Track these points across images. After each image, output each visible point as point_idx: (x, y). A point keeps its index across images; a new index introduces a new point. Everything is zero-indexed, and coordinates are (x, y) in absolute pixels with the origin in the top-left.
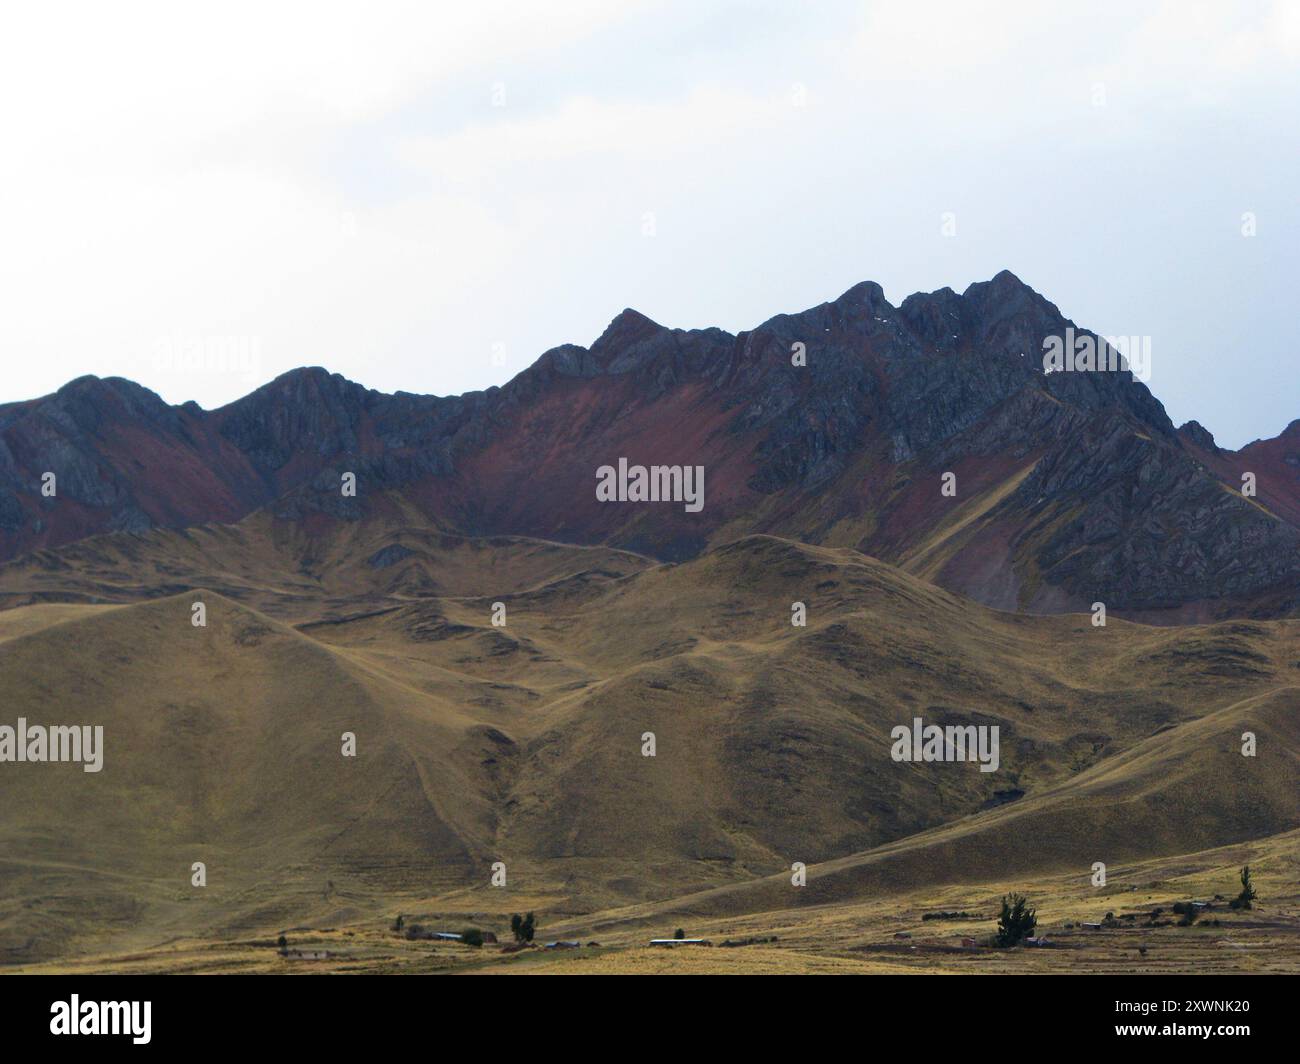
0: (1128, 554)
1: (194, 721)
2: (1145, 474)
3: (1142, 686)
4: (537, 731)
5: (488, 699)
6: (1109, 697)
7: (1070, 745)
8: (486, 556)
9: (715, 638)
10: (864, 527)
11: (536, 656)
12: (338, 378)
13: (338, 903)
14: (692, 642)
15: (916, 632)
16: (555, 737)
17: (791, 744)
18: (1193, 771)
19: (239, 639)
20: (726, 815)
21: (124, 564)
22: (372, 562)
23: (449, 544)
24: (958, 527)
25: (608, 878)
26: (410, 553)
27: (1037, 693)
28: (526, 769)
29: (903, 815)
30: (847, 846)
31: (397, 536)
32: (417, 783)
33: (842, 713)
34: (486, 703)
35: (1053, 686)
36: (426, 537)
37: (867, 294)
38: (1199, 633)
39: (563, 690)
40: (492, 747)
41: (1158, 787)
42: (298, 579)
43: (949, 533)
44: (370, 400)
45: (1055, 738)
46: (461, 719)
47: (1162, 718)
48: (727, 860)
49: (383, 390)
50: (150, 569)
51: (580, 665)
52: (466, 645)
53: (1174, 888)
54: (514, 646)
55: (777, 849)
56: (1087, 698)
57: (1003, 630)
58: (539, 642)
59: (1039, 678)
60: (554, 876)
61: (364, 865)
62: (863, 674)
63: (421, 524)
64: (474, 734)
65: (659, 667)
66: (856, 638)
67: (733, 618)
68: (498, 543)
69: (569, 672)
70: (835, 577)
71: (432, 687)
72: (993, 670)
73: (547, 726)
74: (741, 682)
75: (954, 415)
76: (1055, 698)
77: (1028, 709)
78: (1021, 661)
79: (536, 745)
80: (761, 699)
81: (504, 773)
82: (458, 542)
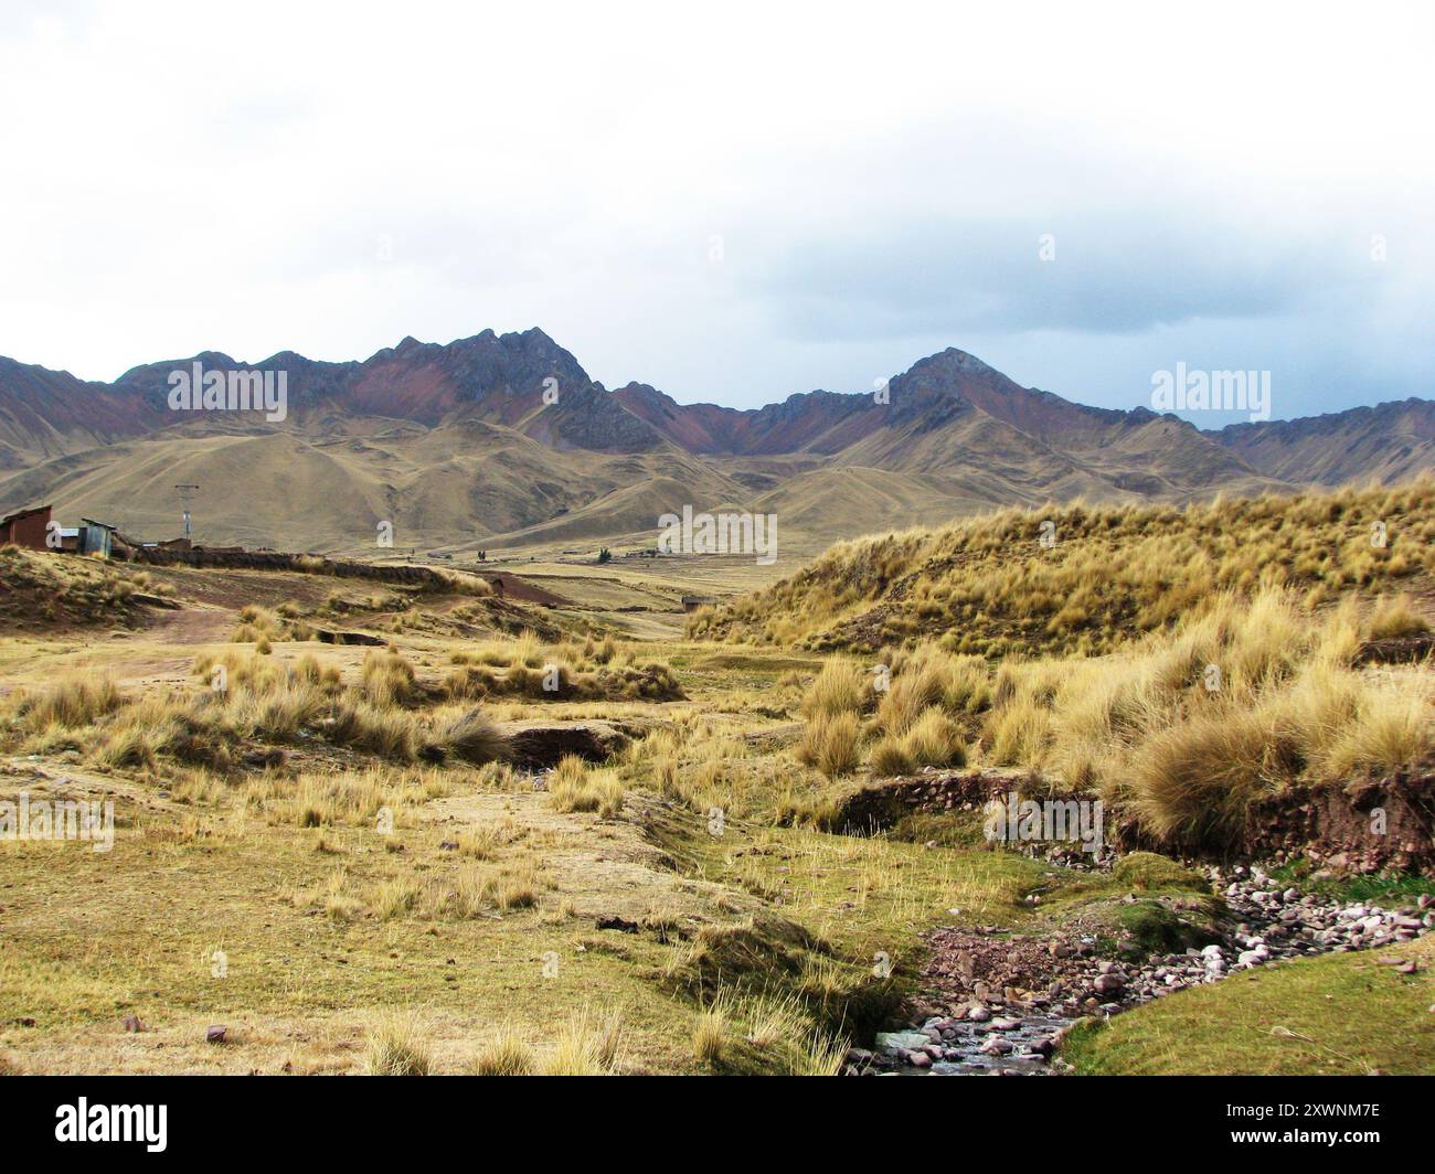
0: (590, 430)
1: (284, 479)
2: (595, 402)
3: (605, 475)
4: (403, 486)
5: (385, 473)
6: (594, 479)
7: (582, 495)
8: (363, 422)
9: (459, 455)
10: (497, 416)
11: (397, 459)
12: (297, 355)
13: (345, 543)
14: (452, 457)
15: (528, 455)
16: (410, 488)
17: (491, 492)
18: (632, 505)
19: (297, 451)
20: (471, 516)
21: (237, 421)
22: (323, 422)
23: (350, 417)
24: (530, 417)
25: (434, 536)
26: (337, 420)
27: (570, 477)
28: (401, 498)
29: (530, 518)
30: (512, 528)
31: (331, 413)
32: (366, 502)
33: (506, 482)
34: (384, 475)
35: (575, 474)
36: (341, 415)
37: (488, 333)
38: (622, 458)
39: (410, 471)
40: (387, 490)
41: (619, 511)
42: (297, 428)
43: (527, 419)
44: (310, 362)
45: (577, 492)
46: (378, 482)
47: (611, 487)
48: (473, 531)
49: (314, 360)
50: (245, 423)
51: (411, 462)
52: (371, 455)
53: (641, 545)
54: (388, 456)
55: (489, 528)
56: (587, 479)
57: (557, 455)
58: (397, 455)
59: (570, 471)
60: (417, 535)
61: (350, 530)
62: (512, 469)
63: (339, 410)
64: (383, 486)
65: (443, 465)
66: (508, 457)
67: (464, 448)
68: (367, 417)
69: (409, 465)
70: (500, 435)
71: (365, 469)
72: (555, 469)
73: (407, 483)
74: (472, 470)
75: (527, 378)
76: (575, 479)
77: (567, 482)
78: (562, 466)
79: (404, 490)
80: (480, 477)
81: (394, 500)
82: (352, 416)
